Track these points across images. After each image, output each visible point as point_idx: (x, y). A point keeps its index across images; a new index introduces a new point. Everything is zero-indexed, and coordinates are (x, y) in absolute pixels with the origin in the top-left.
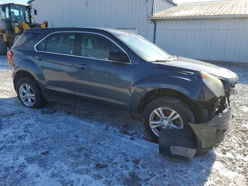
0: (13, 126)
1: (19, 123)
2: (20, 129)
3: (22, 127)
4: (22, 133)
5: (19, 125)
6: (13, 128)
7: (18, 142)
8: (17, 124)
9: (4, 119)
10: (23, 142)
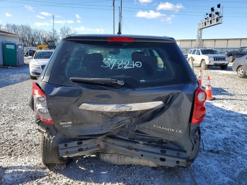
0: (213, 139)
1: (207, 139)
2: (208, 134)
3: (206, 134)
4: (208, 130)
5: (208, 138)
6: (214, 137)
7: (212, 126)
8: (209, 139)
9: (220, 149)
10: (209, 125)
